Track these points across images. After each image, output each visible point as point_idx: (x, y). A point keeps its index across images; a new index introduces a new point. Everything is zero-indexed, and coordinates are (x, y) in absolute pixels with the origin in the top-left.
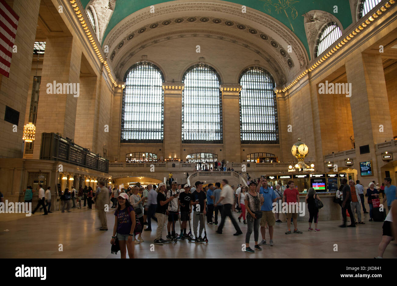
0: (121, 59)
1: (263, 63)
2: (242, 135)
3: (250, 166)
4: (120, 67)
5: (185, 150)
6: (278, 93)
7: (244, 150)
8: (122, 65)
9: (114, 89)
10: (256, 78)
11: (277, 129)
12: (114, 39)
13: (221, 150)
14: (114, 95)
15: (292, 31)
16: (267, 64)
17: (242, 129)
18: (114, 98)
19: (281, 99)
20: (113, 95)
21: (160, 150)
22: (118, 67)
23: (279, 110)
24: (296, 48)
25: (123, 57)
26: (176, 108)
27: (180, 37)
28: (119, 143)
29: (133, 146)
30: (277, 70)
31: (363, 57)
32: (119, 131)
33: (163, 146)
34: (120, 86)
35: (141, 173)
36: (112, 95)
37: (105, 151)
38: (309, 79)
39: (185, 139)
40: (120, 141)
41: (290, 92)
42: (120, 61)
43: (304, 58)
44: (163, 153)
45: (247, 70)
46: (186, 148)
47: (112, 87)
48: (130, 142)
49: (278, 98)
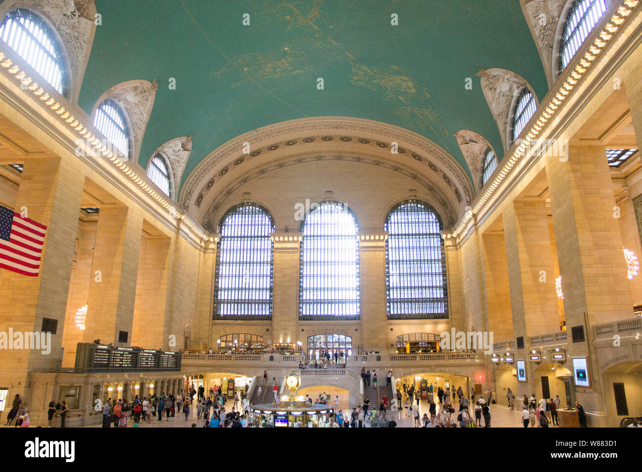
0: (214, 200)
1: (423, 194)
2: (390, 306)
3: (381, 359)
4: (213, 211)
5: (303, 330)
6: (446, 238)
7: (392, 330)
8: (216, 208)
9: (203, 244)
10: (412, 217)
11: (446, 294)
12: (198, 182)
13: (356, 330)
14: (204, 253)
15: (448, 152)
16: (430, 194)
17: (390, 297)
18: (204, 256)
19: (451, 248)
20: (202, 253)
21: (268, 330)
22: (210, 212)
23: (448, 266)
24: (458, 176)
25: (216, 198)
26: (291, 268)
27: (297, 162)
28: (211, 321)
29: (229, 324)
30: (444, 203)
31: (516, 208)
32: (211, 304)
33: (271, 325)
34: (212, 239)
35: (229, 369)
36: (200, 254)
37: (187, 335)
38: (475, 225)
39: (304, 314)
40: (211, 318)
41: (461, 237)
42: (213, 203)
43: (469, 192)
44: (272, 335)
45: (399, 205)
46: (305, 328)
47: (201, 243)
48: (226, 319)
49: (447, 246)
